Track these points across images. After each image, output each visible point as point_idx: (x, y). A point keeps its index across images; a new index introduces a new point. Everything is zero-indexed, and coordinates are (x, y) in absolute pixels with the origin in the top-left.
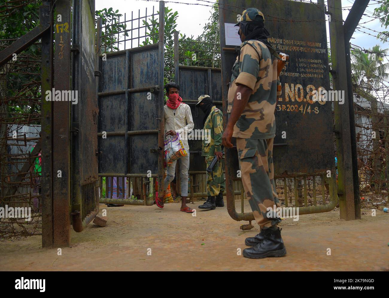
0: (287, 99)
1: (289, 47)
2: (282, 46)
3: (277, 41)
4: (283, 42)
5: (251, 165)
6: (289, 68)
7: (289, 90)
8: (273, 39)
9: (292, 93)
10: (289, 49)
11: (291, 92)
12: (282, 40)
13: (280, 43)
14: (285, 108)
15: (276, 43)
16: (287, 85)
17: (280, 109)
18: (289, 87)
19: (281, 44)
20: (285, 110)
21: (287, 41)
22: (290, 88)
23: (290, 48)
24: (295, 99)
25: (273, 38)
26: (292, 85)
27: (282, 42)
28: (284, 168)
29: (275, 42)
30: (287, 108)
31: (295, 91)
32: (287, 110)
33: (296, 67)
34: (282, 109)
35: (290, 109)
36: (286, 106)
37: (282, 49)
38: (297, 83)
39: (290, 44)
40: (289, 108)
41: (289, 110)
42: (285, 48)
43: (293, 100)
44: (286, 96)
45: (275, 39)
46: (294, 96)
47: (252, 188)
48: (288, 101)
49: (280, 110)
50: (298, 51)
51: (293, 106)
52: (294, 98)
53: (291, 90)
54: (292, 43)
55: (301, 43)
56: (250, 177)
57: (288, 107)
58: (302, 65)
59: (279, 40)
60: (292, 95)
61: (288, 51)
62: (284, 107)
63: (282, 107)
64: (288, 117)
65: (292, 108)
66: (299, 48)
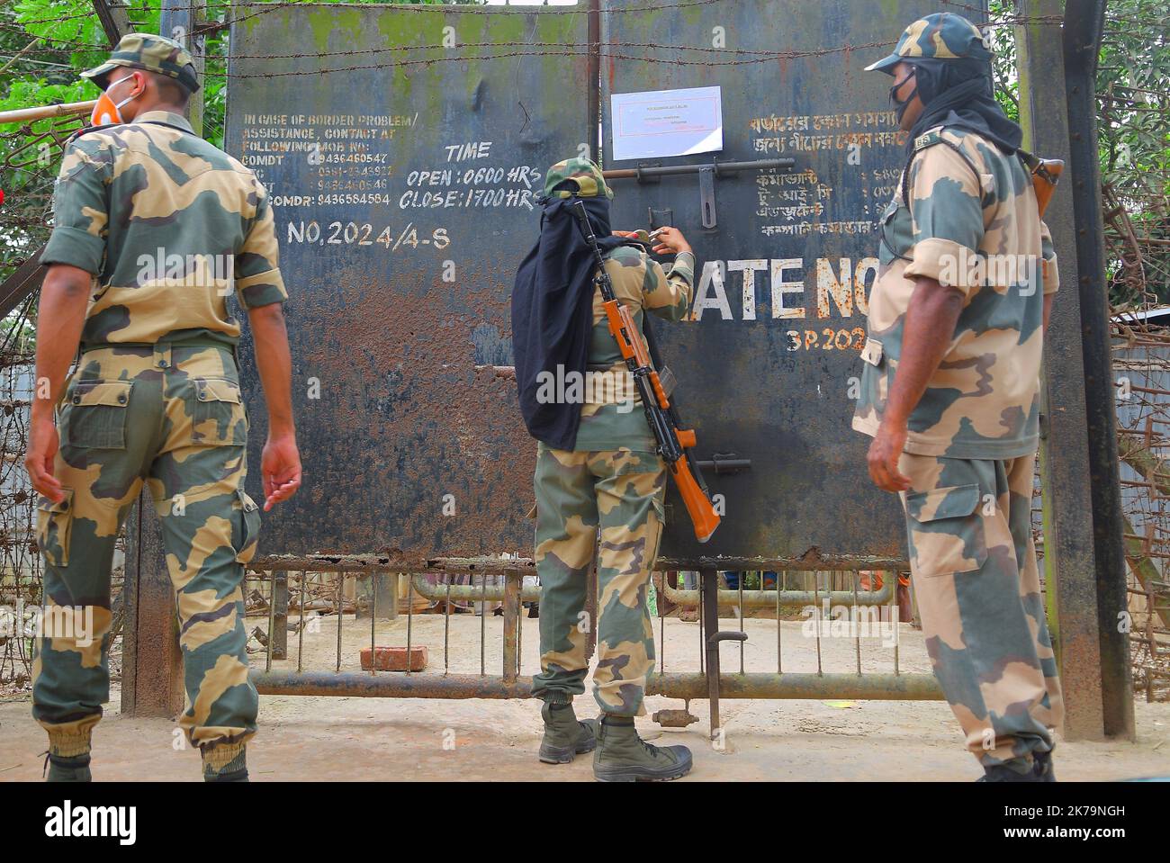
0: (825, 311)
1: (834, 139)
2: (807, 138)
3: (788, 123)
4: (810, 123)
5: (961, 544)
6: (833, 207)
7: (833, 279)
8: (775, 120)
9: (844, 288)
10: (833, 144)
11: (841, 285)
12: (806, 118)
13: (801, 129)
14: (814, 341)
15: (787, 131)
16: (823, 266)
17: (795, 344)
18: (830, 271)
19: (804, 131)
20: (816, 346)
21: (828, 118)
22: (837, 271)
23: (838, 140)
24: (855, 308)
25: (773, 115)
26: (845, 264)
27: (809, 126)
28: (807, 538)
29: (782, 129)
30: (823, 339)
31: (853, 282)
32: (824, 347)
33: (861, 202)
34: (803, 345)
35: (833, 343)
36: (820, 334)
37: (809, 148)
38: (863, 255)
39: (838, 126)
40: (830, 341)
41: (830, 347)
42: (819, 142)
43: (846, 312)
44: (820, 299)
45: (782, 119)
46: (850, 300)
47: (964, 624)
48: (825, 316)
49: (796, 348)
50: (870, 145)
51: (845, 333)
52: (850, 305)
53: (838, 279)
54: (845, 123)
55: (880, 118)
56: (956, 585)
57: (827, 337)
58: (886, 191)
59: (796, 119)
60: (841, 297)
61: (830, 151)
62: (811, 337)
63: (802, 337)
64: (825, 370)
65: (843, 339)
66: (873, 137)
